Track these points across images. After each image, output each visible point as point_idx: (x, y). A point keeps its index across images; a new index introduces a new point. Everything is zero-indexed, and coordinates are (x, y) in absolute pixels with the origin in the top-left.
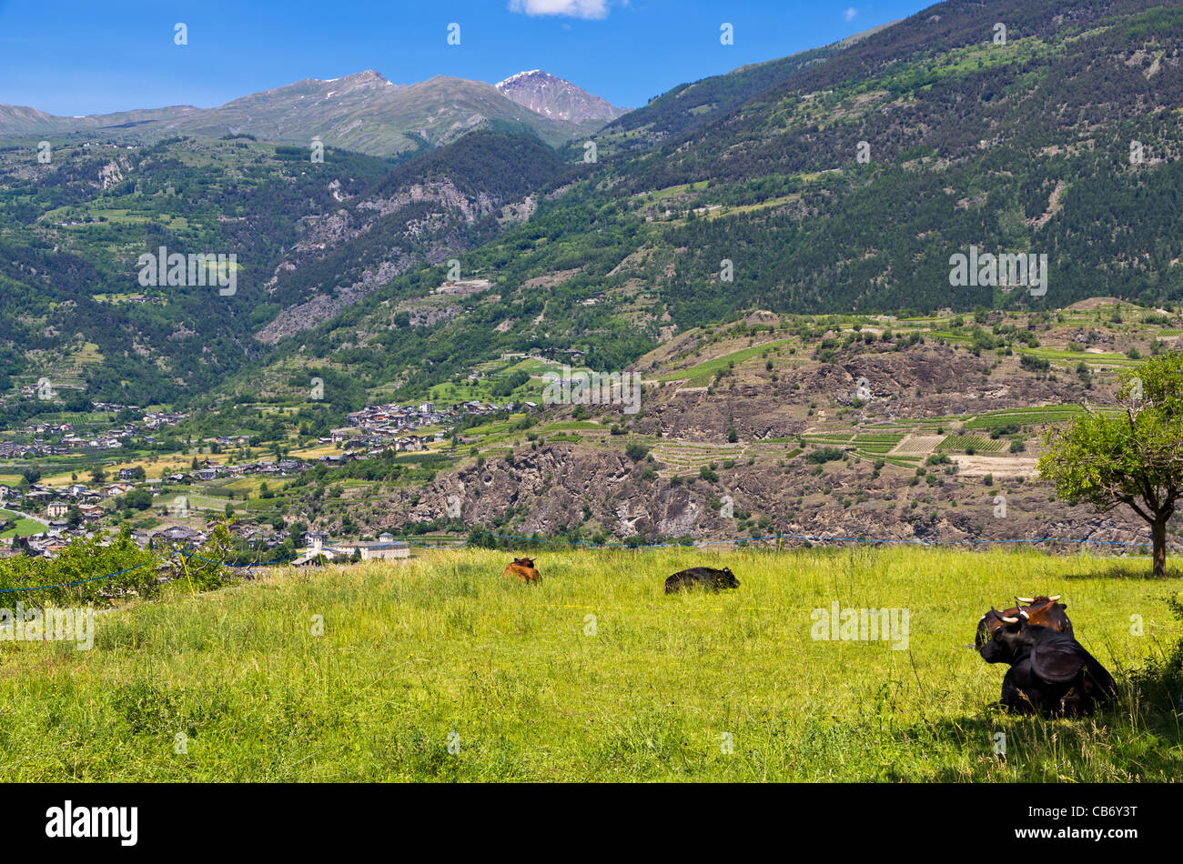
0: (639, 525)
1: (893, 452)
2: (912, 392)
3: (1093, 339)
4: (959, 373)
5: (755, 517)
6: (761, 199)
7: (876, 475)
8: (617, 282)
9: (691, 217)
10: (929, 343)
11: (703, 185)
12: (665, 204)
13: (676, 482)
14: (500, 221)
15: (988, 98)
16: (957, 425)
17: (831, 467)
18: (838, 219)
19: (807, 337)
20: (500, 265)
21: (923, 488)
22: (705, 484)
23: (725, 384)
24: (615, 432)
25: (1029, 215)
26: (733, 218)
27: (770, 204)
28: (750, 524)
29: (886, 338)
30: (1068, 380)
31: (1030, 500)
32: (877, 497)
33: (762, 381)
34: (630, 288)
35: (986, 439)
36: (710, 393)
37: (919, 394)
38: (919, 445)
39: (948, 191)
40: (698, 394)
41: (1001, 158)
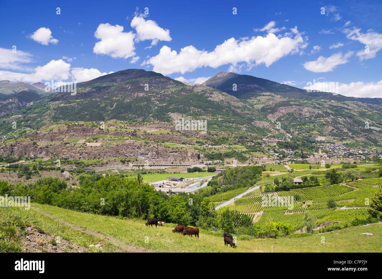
0: (34, 155)
1: (77, 143)
2: (82, 133)
3: (111, 125)
4: (89, 130)
5: (54, 153)
6: (70, 103)
7: (74, 146)
8: (44, 116)
9: (58, 106)
10: (85, 126)
11: (61, 101)
12: (54, 104)
13: (41, 148)
14: (26, 106)
15: (106, 90)
16: (88, 138)
17: (68, 145)
18: (82, 107)
19: (66, 124)
20: (24, 113)
21: (81, 148)
22: (46, 148)
23: (51, 132)
24: (31, 140)
25: (111, 107)
26: (65, 106)
27: (71, 104)
28: (53, 155)
29: (78, 125)
30: (106, 131)
31: (97, 149)
32: (74, 150)
33: (57, 132)
34: (46, 117)
35: (92, 140)
36: (48, 133)
37: (83, 134)
38: (82, 141)
39: (99, 103)
40: (46, 134)
41: (107, 99)
